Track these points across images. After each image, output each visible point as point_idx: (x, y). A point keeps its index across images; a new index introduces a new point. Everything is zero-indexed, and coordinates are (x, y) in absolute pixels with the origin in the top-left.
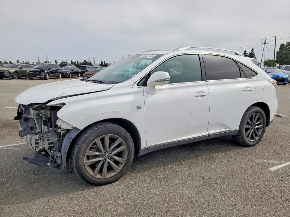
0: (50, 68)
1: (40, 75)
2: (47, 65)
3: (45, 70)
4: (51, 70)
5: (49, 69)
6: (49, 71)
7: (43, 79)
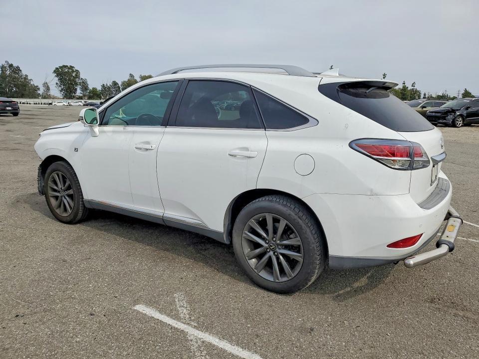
0: (469, 108)
1: (444, 118)
2: (467, 100)
3: (457, 110)
4: (470, 110)
5: (467, 108)
6: (465, 113)
7: (449, 127)
